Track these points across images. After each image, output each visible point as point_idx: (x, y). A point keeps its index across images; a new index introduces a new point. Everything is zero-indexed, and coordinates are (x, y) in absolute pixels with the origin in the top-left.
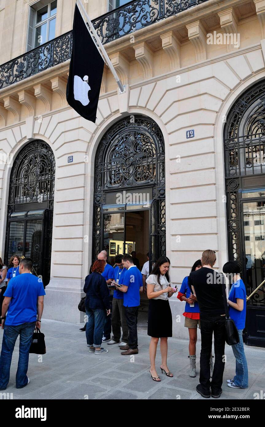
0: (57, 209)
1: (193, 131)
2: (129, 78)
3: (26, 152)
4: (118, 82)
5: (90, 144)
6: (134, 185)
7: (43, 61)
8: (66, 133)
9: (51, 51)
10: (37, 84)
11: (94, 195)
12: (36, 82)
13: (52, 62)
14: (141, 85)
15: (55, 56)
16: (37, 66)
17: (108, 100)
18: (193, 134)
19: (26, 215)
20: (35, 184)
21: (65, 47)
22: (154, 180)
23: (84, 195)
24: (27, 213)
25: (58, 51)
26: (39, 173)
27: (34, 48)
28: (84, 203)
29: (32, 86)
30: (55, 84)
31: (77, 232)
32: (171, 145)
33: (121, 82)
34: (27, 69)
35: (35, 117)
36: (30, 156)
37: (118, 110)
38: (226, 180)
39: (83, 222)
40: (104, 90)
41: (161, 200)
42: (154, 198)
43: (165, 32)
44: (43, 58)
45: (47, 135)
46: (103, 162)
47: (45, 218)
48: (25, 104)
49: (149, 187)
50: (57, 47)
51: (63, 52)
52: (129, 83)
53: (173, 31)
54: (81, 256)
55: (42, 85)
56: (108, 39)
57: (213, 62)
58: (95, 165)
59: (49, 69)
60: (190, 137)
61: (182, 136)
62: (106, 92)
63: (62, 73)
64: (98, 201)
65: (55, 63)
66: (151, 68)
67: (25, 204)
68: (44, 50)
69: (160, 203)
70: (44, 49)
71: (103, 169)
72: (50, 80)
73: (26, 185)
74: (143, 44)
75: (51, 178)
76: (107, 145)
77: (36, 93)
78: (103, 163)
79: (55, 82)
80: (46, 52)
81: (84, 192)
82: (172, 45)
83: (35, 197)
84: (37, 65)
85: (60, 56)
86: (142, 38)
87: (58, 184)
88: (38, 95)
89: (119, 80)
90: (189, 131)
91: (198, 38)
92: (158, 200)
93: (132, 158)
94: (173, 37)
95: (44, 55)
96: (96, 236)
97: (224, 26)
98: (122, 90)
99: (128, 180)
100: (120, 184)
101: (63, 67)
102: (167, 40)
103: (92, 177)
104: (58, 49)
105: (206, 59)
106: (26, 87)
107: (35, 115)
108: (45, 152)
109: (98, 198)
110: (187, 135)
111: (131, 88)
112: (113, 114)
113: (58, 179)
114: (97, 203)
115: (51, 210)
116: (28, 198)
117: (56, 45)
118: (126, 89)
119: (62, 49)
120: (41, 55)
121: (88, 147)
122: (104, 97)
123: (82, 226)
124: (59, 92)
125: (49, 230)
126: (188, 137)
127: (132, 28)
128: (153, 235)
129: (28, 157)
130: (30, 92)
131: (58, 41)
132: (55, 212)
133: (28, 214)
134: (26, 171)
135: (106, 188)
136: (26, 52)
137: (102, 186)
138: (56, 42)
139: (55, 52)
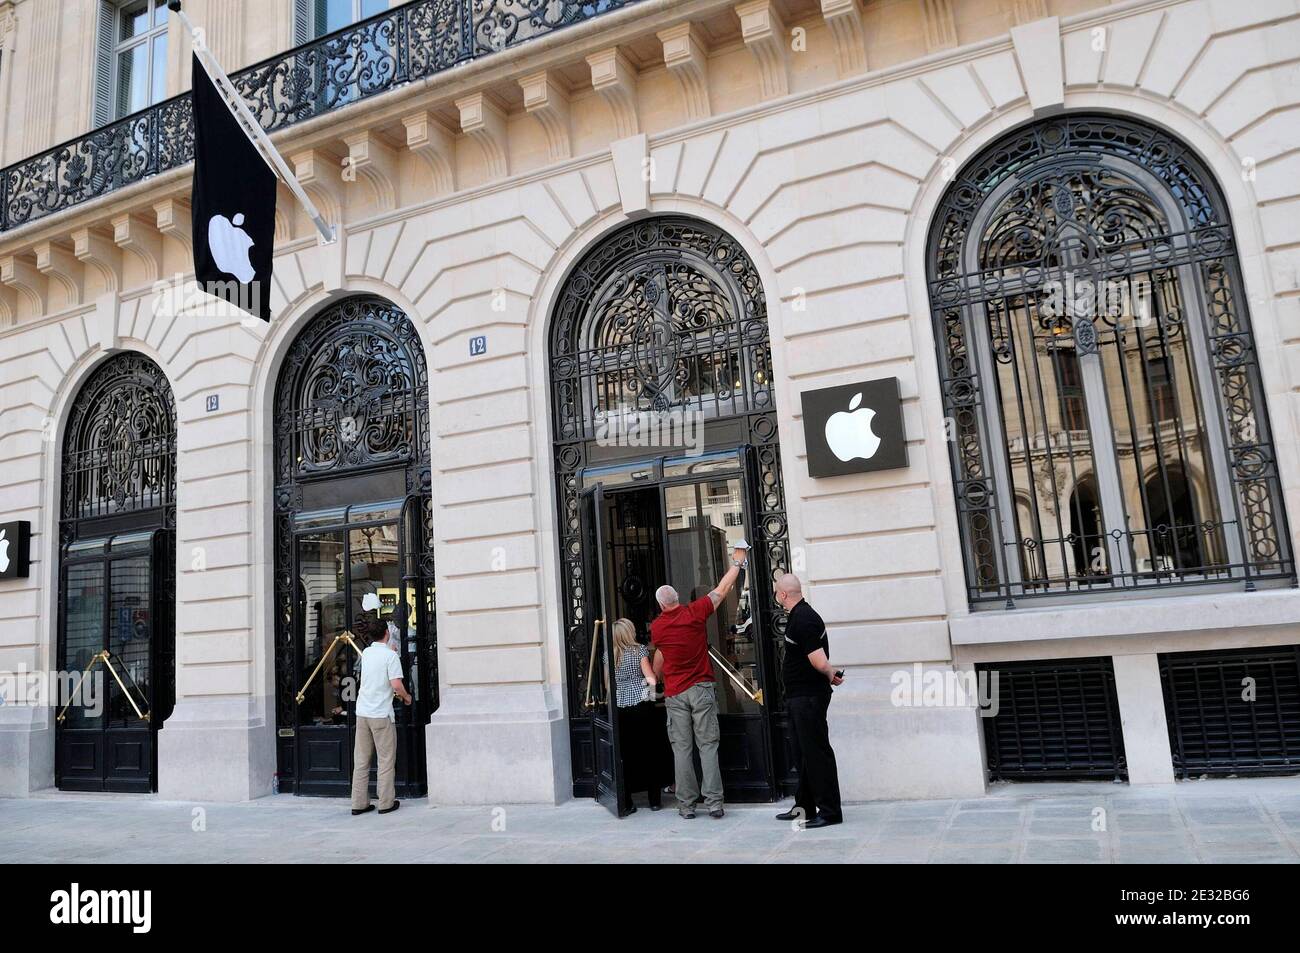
0: (184, 527)
1: (484, 338)
2: (344, 207)
3: (101, 382)
4: (316, 220)
5: (259, 365)
6: (366, 462)
7: (132, 157)
8: (200, 337)
9: (152, 134)
10: (121, 214)
11: (275, 490)
12: (116, 210)
13: (156, 164)
14: (370, 227)
15: (161, 147)
16: (117, 169)
17: (297, 257)
18: (484, 346)
19: (108, 547)
20: (127, 466)
21: (186, 128)
22: (409, 449)
23: (249, 491)
24: (110, 542)
25: (170, 135)
26: (139, 436)
27: (114, 120)
28: (249, 511)
29: (108, 220)
30: (165, 216)
31: (236, 582)
32: (440, 370)
33: (322, 218)
34: (93, 175)
35: (121, 294)
36: (113, 393)
37: (321, 284)
38: (556, 449)
39: (250, 558)
40: (288, 234)
41: (424, 497)
42: (411, 493)
43: (411, 113)
44: (133, 149)
45: (153, 342)
46: (293, 407)
47: (155, 553)
48: (92, 261)
49: (398, 468)
50: (167, 124)
51: (181, 138)
52: (344, 222)
53: (428, 111)
54: (246, 640)
55: (132, 216)
56: (286, 117)
57: (520, 182)
58: (275, 416)
59: (146, 181)
60: (477, 353)
61: (460, 350)
62: (293, 238)
63: (179, 191)
64: (285, 505)
65: (164, 166)
66: (391, 187)
67: (104, 517)
68: (134, 128)
69: (423, 504)
70: (135, 125)
71: (293, 427)
72: (151, 206)
73: (106, 468)
74: (366, 134)
75: (168, 450)
76: (302, 366)
77: (118, 238)
78: (294, 411)
79: (165, 213)
80: (139, 136)
81: (249, 483)
82: (428, 143)
83: (128, 500)
84: (119, 165)
85: (175, 147)
86: (363, 123)
87: (184, 467)
88: (123, 241)
89: (317, 215)
90: (476, 339)
91: (483, 130)
92: (419, 498)
93: (358, 397)
94: (429, 123)
95: (137, 143)
96: (285, 590)
97: (531, 109)
98: (328, 238)
99: (352, 451)
100: (333, 461)
101: (180, 178)
102: (417, 132)
103: (269, 445)
104: (170, 131)
105: (506, 173)
106: (93, 222)
107: (120, 289)
108: (150, 382)
109: (285, 497)
110: (471, 349)
111: (348, 233)
112: (311, 292)
113: (186, 452)
114: (282, 508)
115: (171, 531)
116: (112, 503)
117: (165, 119)
118: (337, 234)
119: (178, 132)
120: (129, 141)
121: (254, 374)
122: (286, 251)
123: (245, 569)
124: (175, 234)
125: (167, 582)
126: (474, 352)
127: (340, 96)
128: (410, 580)
129: (109, 397)
130: (103, 232)
131: (169, 110)
132: (181, 534)
133: (113, 543)
134: (105, 432)
135: (303, 472)
136: (92, 129)
137: (291, 466)
138: (163, 113)
139: (161, 138)
